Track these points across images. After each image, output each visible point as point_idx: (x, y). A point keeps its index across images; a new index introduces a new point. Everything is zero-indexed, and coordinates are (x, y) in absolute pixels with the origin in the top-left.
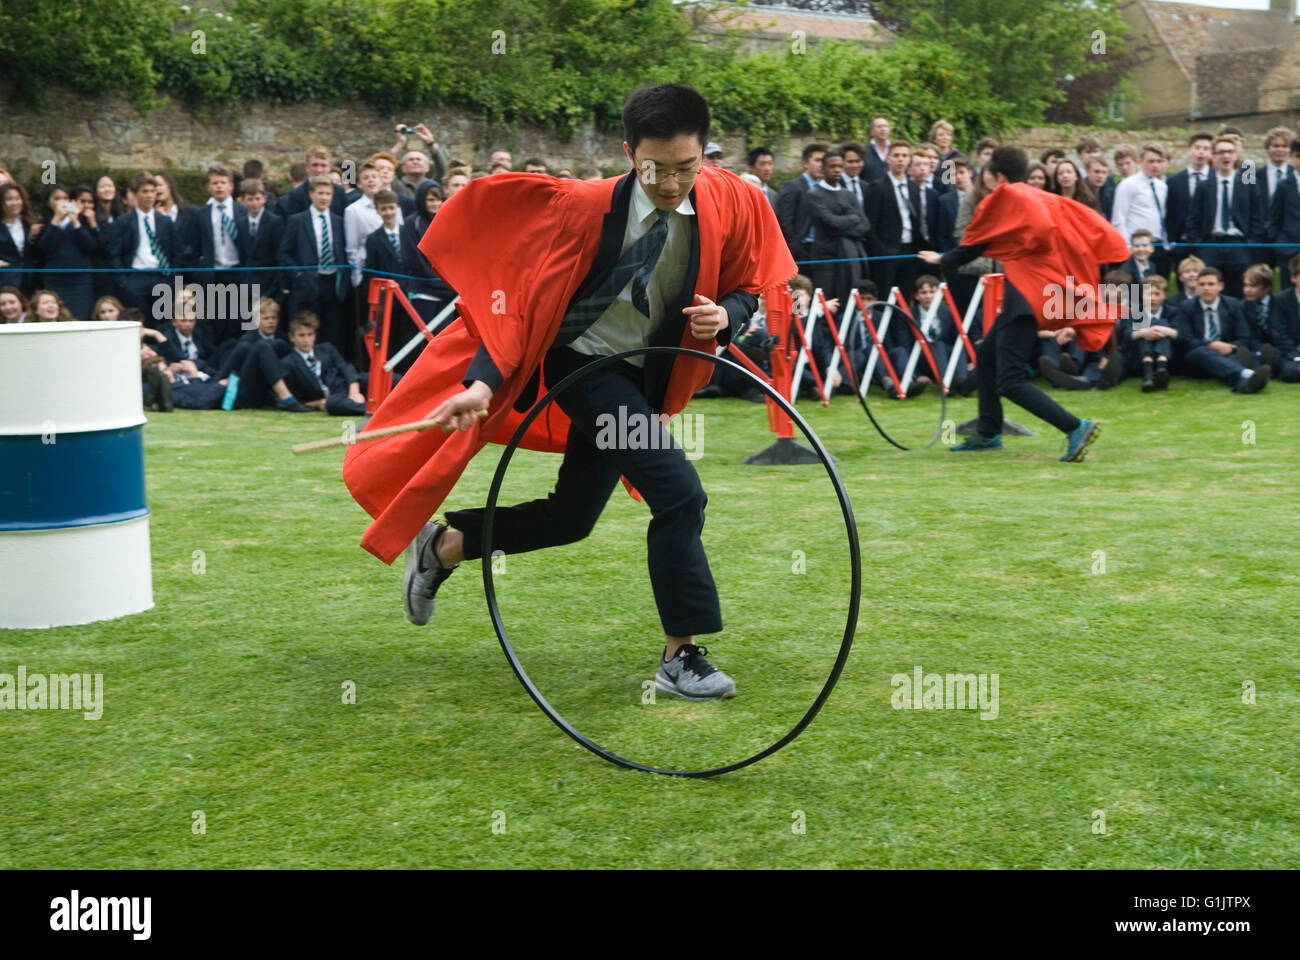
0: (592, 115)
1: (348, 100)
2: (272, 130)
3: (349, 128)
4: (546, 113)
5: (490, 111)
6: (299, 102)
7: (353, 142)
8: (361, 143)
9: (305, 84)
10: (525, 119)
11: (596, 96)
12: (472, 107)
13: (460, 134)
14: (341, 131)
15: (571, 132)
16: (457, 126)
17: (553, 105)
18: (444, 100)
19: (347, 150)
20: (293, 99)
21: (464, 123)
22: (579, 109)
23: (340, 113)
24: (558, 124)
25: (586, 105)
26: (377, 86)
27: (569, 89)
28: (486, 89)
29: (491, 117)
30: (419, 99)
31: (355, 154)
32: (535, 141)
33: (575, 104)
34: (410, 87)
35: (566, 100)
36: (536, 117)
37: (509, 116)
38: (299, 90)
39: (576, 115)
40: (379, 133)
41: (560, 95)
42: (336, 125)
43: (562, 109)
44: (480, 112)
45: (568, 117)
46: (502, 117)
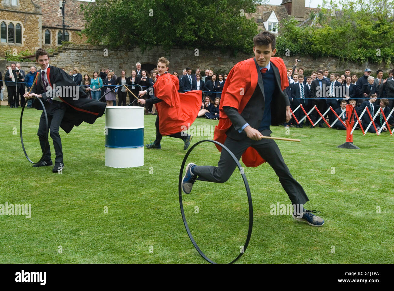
0: (368, 60)
1: (306, 56)
2: (287, 62)
3: (306, 62)
4: (355, 59)
5: (341, 58)
6: (294, 56)
7: (306, 65)
8: (308, 65)
9: (295, 52)
10: (350, 61)
11: (369, 55)
12: (336, 57)
13: (333, 63)
14: (304, 62)
15: (362, 63)
16: (332, 62)
17: (357, 57)
18: (329, 56)
19: (305, 67)
20: (293, 55)
21: (334, 61)
22: (364, 58)
23: (304, 59)
24: (358, 61)
25: (366, 57)
26: (312, 52)
27: (362, 53)
28: (341, 54)
29: (341, 59)
30: (323, 55)
31: (306, 68)
32: (352, 65)
33: (363, 57)
34: (320, 53)
35: (361, 56)
36: (353, 60)
37: (346, 59)
38: (294, 53)
39: (363, 59)
40: (313, 63)
41: (359, 55)
42: (302, 61)
43: (360, 58)
44: (338, 59)
45: (361, 60)
46: (344, 60)
